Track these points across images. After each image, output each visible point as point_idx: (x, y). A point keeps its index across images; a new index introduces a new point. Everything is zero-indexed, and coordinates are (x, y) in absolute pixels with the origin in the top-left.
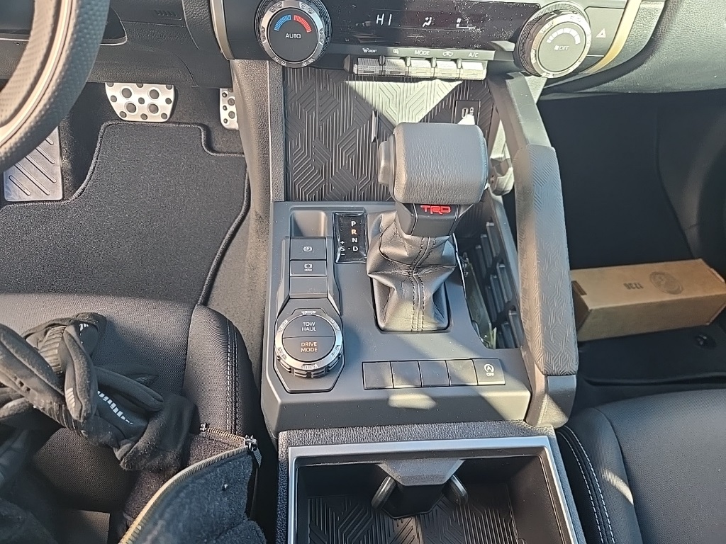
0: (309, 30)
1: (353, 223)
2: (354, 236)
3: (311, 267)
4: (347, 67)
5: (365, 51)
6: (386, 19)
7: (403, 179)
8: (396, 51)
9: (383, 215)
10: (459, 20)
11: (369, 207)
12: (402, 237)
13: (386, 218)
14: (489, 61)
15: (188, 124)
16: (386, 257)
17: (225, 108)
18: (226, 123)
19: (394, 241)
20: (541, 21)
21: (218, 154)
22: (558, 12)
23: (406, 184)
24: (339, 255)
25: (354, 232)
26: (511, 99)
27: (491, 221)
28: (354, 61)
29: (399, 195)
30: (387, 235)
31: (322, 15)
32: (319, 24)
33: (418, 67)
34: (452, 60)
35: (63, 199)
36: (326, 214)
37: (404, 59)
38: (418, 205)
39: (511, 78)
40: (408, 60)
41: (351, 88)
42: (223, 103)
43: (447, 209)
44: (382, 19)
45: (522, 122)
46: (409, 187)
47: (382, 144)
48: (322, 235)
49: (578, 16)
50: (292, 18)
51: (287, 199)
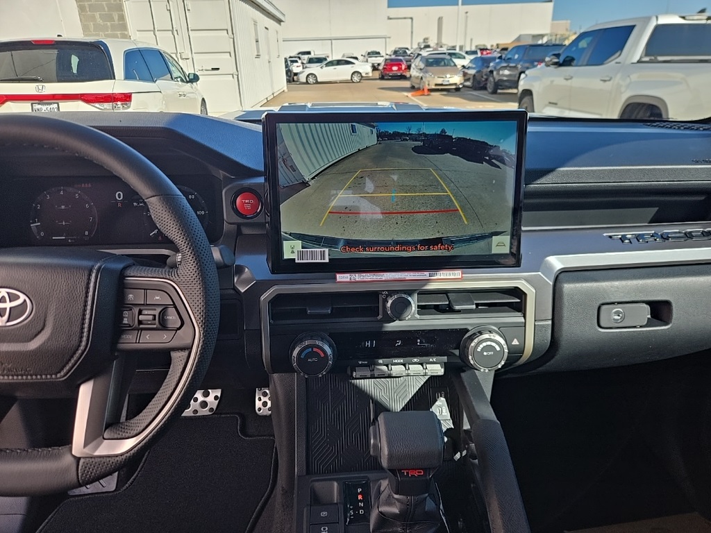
0: (322, 355)
1: (359, 490)
2: (361, 501)
3: (327, 529)
4: (349, 372)
5: (360, 363)
6: (372, 344)
7: (385, 451)
8: (381, 361)
9: (381, 481)
10: (419, 341)
11: (371, 476)
12: (393, 497)
13: (384, 484)
14: (445, 363)
15: (228, 414)
16: (384, 515)
17: (260, 399)
18: (259, 411)
19: (389, 502)
20: (471, 338)
21: (250, 438)
22: (481, 333)
23: (388, 455)
24: (348, 520)
25: (360, 497)
26: (464, 387)
27: (474, 483)
28: (353, 370)
29: (385, 463)
30: (383, 497)
31: (330, 346)
32: (329, 351)
33: (397, 369)
34: (419, 364)
35: (115, 490)
36: (338, 484)
37: (387, 366)
38: (400, 470)
39: (464, 371)
40: (390, 366)
41: (353, 384)
42: (259, 395)
43: (421, 472)
44: (369, 344)
45: (474, 403)
46: (390, 457)
47: (371, 428)
48: (335, 502)
49: (494, 334)
50: (312, 350)
51: (308, 472)
